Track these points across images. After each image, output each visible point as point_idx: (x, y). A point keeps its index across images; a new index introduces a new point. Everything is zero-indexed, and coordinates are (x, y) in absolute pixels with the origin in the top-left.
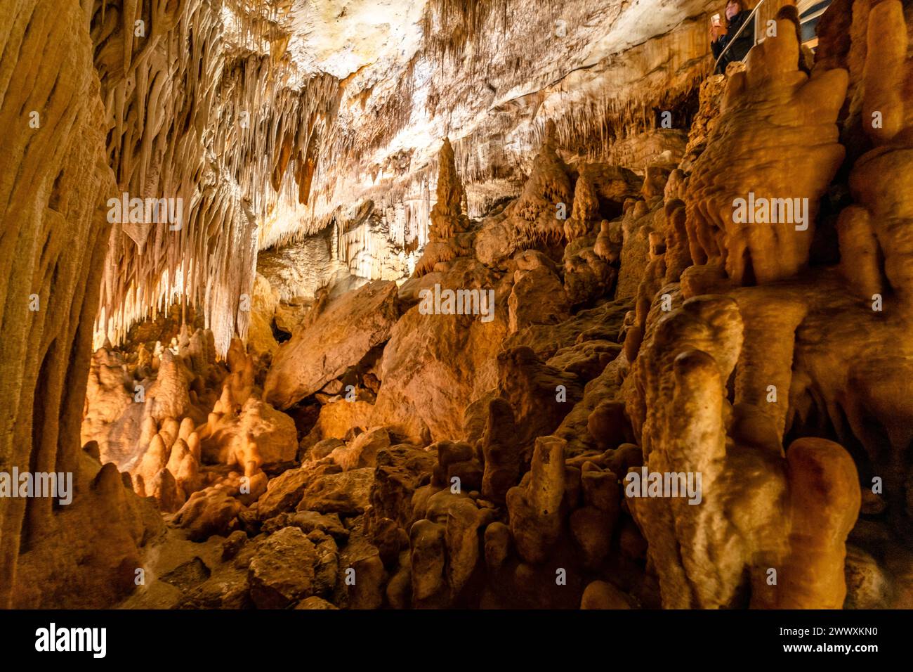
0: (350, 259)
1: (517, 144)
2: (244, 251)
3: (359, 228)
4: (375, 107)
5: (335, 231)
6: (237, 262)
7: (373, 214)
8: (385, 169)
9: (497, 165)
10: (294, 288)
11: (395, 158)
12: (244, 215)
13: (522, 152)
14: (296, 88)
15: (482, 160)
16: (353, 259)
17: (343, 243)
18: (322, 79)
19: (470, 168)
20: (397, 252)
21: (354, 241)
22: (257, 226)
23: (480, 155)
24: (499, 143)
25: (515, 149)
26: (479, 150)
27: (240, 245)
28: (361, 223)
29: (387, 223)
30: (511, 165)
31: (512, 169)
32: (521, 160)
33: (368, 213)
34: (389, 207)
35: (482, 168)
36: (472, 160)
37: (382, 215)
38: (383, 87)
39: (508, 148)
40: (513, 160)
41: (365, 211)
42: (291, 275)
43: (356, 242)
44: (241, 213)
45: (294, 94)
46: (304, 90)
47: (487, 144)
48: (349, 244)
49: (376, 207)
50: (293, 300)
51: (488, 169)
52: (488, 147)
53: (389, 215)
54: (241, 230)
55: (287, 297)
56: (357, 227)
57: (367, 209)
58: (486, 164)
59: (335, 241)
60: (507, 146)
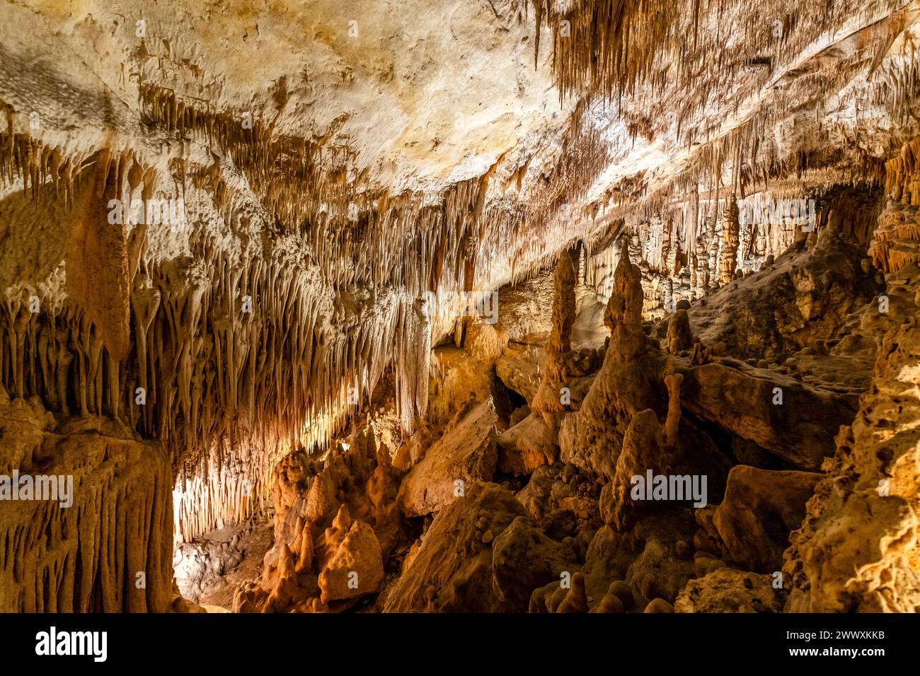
0: (597, 284)
1: (851, 109)
2: (417, 346)
3: (605, 251)
4: (543, 175)
5: (582, 255)
6: (412, 356)
7: (623, 233)
8: (606, 204)
9: (808, 149)
10: (527, 325)
11: (616, 189)
12: (415, 316)
13: (860, 122)
14: (435, 203)
15: (780, 145)
16: (600, 284)
17: (590, 266)
18: (456, 188)
19: (760, 159)
20: (650, 277)
21: (601, 264)
22: (427, 323)
23: (778, 138)
24: (812, 114)
25: (845, 120)
26: (777, 131)
27: (414, 341)
28: (608, 245)
29: (640, 243)
30: (838, 146)
31: (839, 152)
32: (859, 135)
33: (617, 232)
34: (642, 223)
35: (781, 157)
36: (764, 147)
37: (633, 235)
38: (543, 156)
39: (829, 121)
40: (841, 138)
41: (613, 231)
42: (528, 309)
43: (603, 266)
44: (412, 314)
45: (435, 209)
46: (445, 202)
47: (790, 119)
48: (596, 268)
49: (627, 224)
50: (525, 338)
51: (791, 157)
52: (793, 125)
53: (642, 232)
54: (413, 330)
55: (518, 335)
56: (604, 249)
57: (616, 228)
58: (788, 152)
59: (582, 264)
60: (827, 118)
